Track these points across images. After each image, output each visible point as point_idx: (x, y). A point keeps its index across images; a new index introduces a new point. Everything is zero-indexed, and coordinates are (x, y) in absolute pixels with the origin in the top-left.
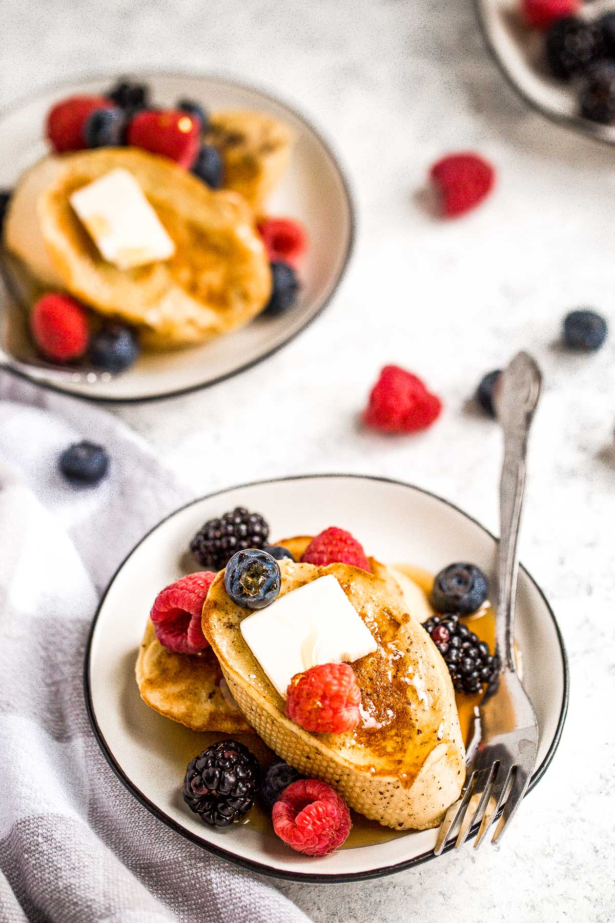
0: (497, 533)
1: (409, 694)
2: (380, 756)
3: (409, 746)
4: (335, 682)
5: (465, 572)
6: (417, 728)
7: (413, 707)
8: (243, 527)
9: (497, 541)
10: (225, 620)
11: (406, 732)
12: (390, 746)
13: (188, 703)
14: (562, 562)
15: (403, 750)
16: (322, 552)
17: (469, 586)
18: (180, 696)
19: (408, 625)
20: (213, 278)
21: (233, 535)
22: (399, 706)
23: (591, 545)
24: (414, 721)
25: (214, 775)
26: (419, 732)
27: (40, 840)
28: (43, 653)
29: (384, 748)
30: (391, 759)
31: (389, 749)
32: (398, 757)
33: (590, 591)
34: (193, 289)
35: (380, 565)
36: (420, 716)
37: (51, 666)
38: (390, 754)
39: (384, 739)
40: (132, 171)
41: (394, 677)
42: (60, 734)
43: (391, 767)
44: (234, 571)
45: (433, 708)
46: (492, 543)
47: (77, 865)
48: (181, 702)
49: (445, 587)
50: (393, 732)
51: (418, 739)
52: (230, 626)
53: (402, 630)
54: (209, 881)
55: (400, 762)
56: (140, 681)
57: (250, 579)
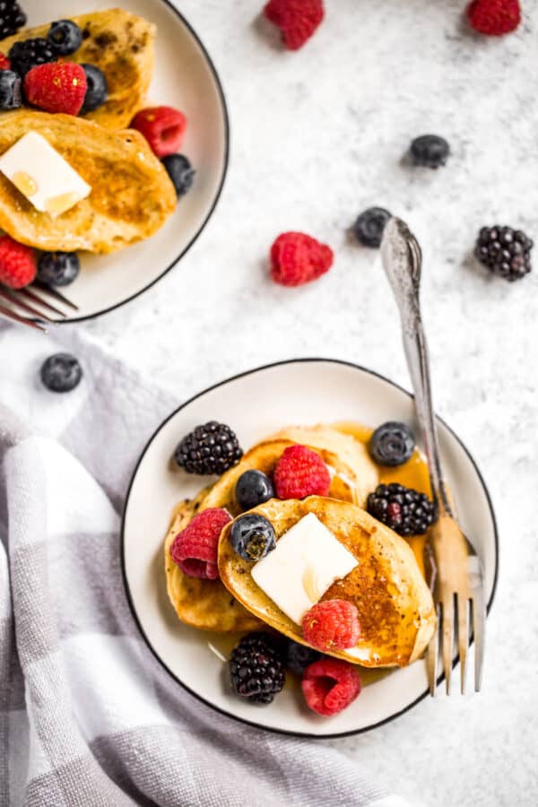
0: (411, 391)
1: (389, 588)
2: (379, 646)
3: (398, 630)
4: (343, 626)
5: (397, 439)
6: (401, 613)
7: (394, 597)
8: (219, 448)
9: (412, 397)
10: (237, 568)
11: (393, 619)
12: (384, 634)
13: (217, 615)
14: (456, 374)
15: (395, 636)
16: (293, 479)
17: (403, 448)
18: (210, 610)
19: (377, 534)
20: (127, 198)
21: (211, 455)
22: (384, 600)
23: (476, 354)
24: (397, 609)
25: (257, 684)
26: (403, 616)
27: (136, 752)
28: (81, 562)
29: (380, 638)
30: (388, 646)
31: (385, 638)
32: (392, 643)
33: (484, 397)
34: (114, 211)
35: (332, 454)
36: (401, 603)
37: (92, 575)
38: (386, 642)
39: (378, 629)
40: (39, 129)
41: (375, 578)
42: (115, 631)
43: (389, 654)
44: (240, 544)
45: (410, 594)
46: (409, 399)
47: (171, 773)
48: (211, 615)
49: (383, 453)
50: (384, 622)
51: (404, 622)
52: (242, 572)
53: (373, 538)
54: (268, 749)
55: (395, 647)
56: (175, 603)
57: (254, 547)
